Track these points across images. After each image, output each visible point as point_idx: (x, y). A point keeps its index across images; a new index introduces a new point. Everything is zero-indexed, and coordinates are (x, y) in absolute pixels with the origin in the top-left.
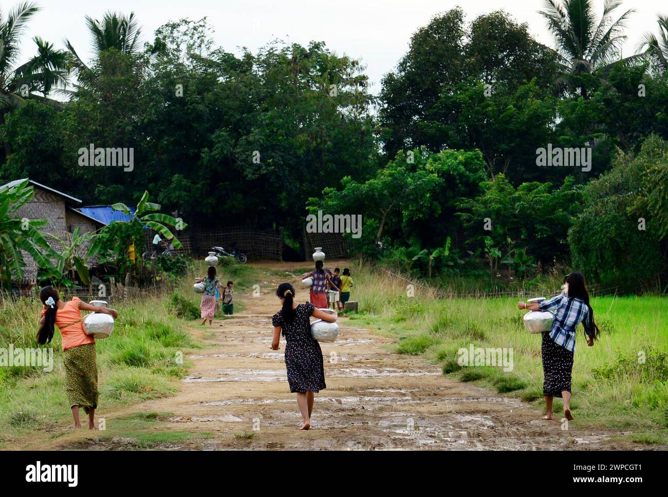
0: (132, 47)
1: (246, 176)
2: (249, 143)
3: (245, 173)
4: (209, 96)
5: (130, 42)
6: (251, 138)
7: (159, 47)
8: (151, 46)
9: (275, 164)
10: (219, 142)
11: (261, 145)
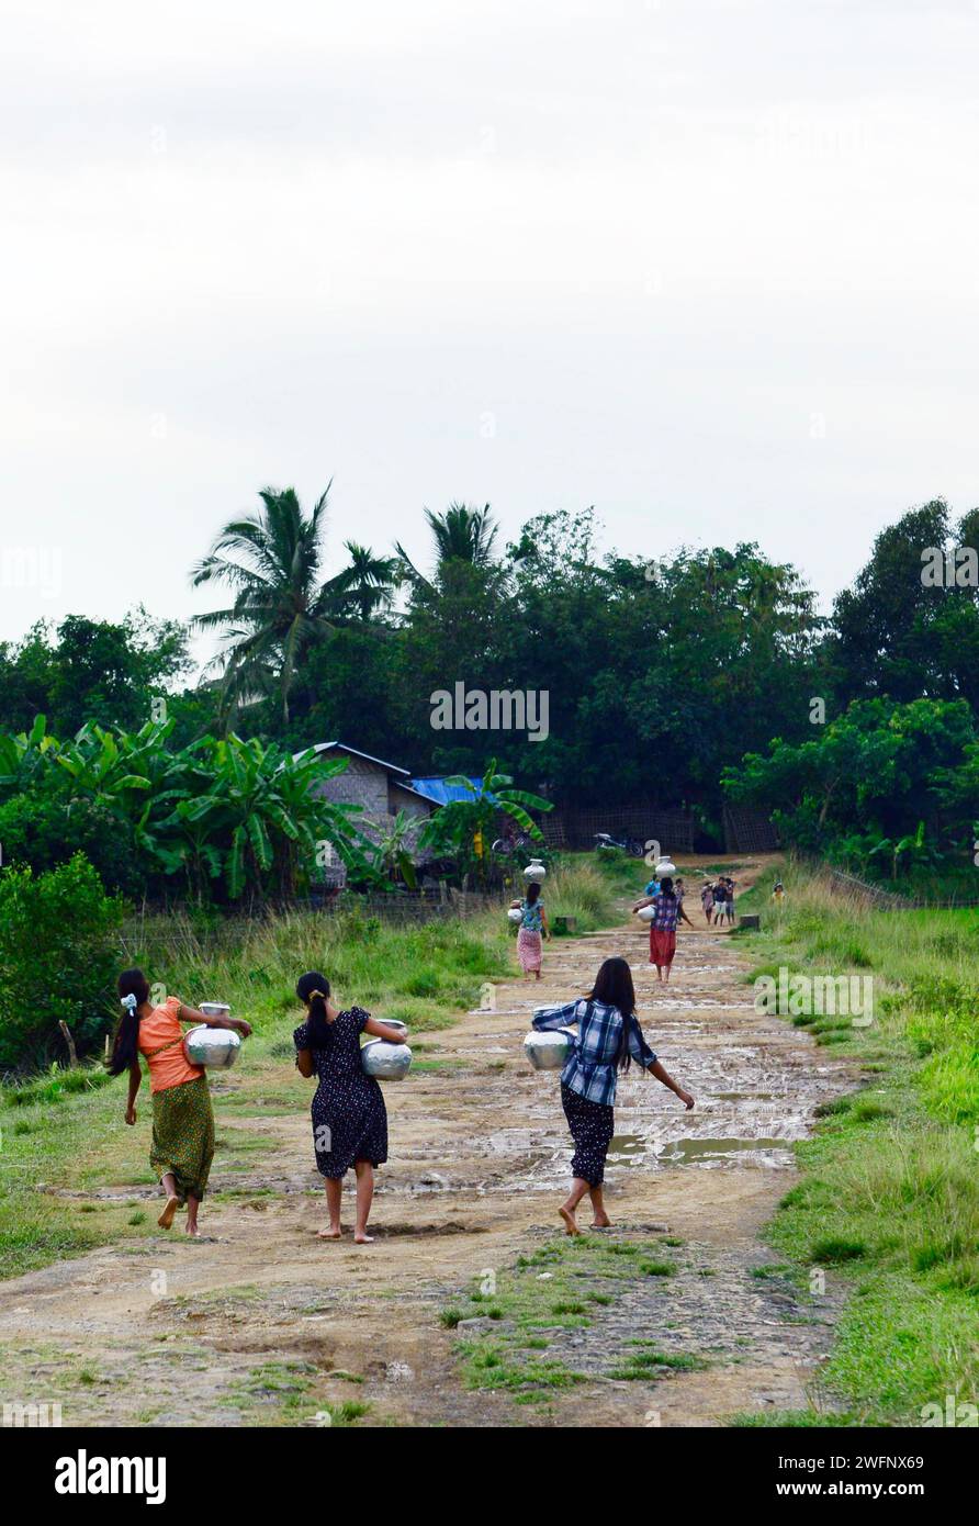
0: (486, 551)
1: (641, 735)
2: (645, 689)
3: (640, 731)
4: (588, 623)
5: (485, 544)
6: (647, 683)
7: (525, 551)
8: (516, 548)
9: (681, 718)
10: (603, 688)
11: (662, 692)
